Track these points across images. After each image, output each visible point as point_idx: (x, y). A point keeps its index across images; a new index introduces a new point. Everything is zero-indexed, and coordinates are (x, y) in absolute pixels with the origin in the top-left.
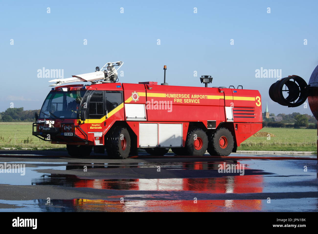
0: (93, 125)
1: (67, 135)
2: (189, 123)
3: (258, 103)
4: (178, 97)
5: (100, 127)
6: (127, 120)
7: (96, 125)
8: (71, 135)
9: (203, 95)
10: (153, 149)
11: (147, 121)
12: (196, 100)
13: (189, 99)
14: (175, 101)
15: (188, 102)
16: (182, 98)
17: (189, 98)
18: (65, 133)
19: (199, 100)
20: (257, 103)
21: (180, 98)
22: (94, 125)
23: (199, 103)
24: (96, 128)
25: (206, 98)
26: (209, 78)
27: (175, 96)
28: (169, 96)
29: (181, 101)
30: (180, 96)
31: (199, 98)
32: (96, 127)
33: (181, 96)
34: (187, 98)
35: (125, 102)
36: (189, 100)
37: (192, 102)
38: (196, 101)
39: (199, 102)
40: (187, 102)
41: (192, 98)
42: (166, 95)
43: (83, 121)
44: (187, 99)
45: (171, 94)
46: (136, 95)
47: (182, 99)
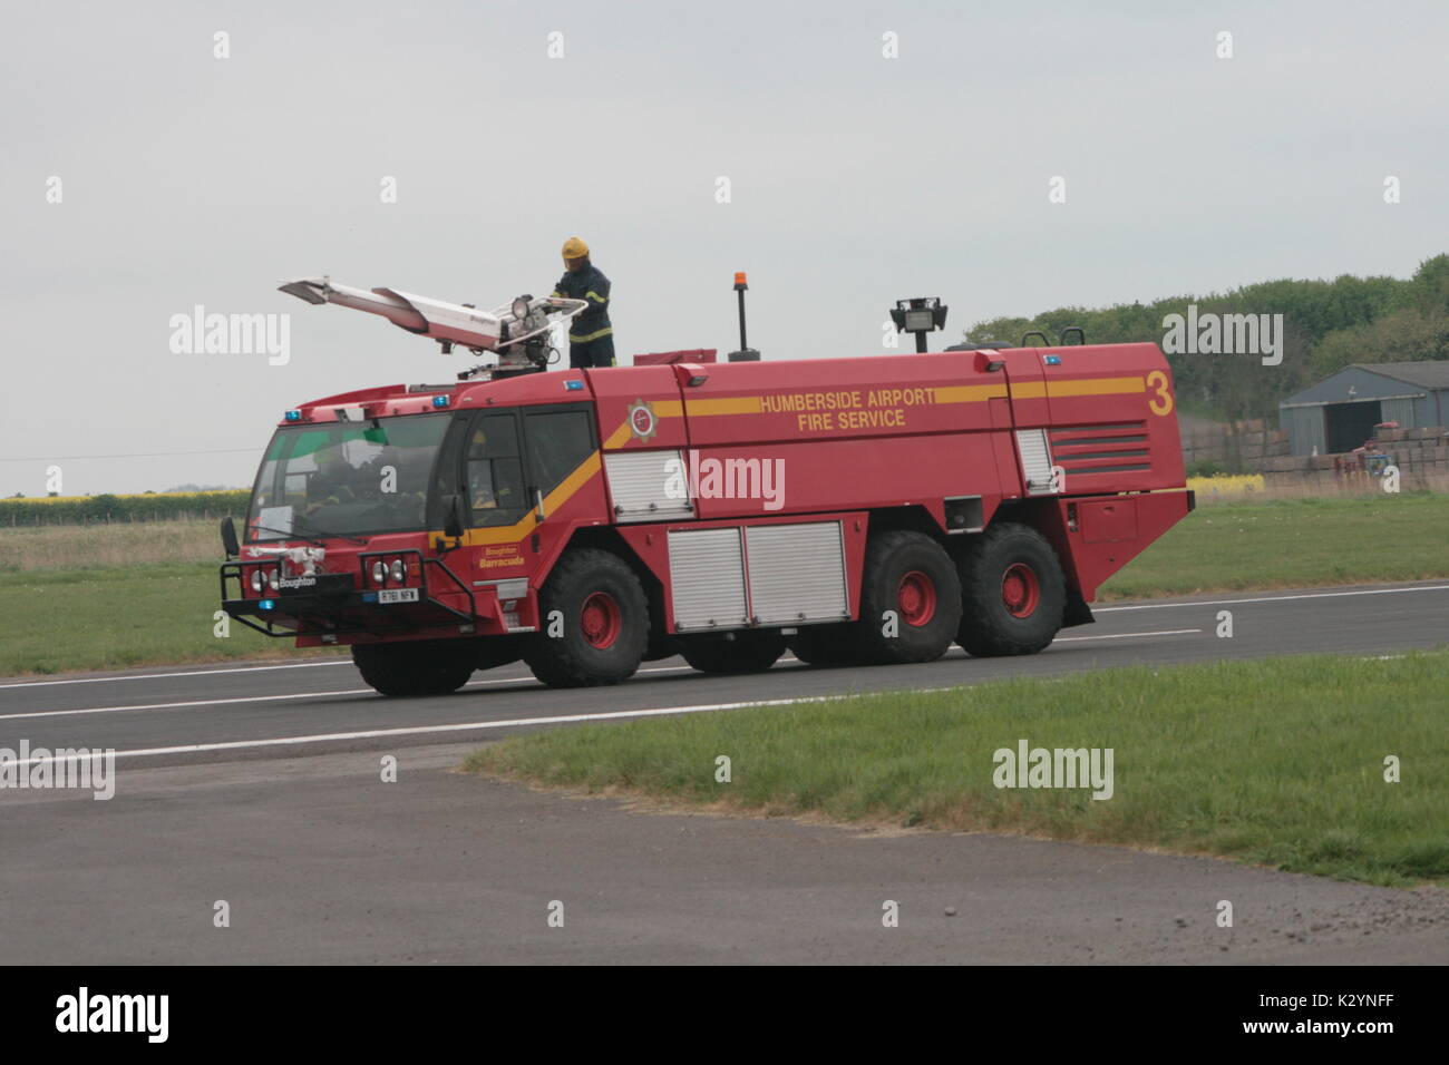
0: (489, 552)
1: (391, 601)
2: (867, 513)
3: (1161, 403)
4: (813, 408)
5: (517, 559)
6: (621, 519)
7: (500, 552)
8: (409, 597)
9: (916, 390)
10: (731, 637)
11: (698, 519)
12: (889, 415)
13: (858, 410)
14: (801, 423)
15: (856, 426)
16: (828, 411)
17: (860, 406)
18: (381, 593)
19: (901, 411)
20: (1153, 404)
21: (821, 412)
22: (495, 552)
23: (903, 424)
24: (502, 563)
25: (930, 401)
26: (928, 310)
27: (801, 402)
28: (777, 407)
29: (828, 424)
30: (822, 402)
31: (901, 404)
32: (503, 559)
33: (826, 402)
34: (849, 406)
35: (606, 446)
36: (861, 413)
37: (875, 425)
38: (891, 418)
39: (901, 420)
40: (852, 426)
41: (873, 405)
42: (763, 404)
43: (453, 539)
44: (851, 414)
45: (784, 398)
46: (644, 414)
47: (828, 415)
